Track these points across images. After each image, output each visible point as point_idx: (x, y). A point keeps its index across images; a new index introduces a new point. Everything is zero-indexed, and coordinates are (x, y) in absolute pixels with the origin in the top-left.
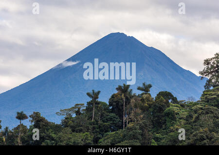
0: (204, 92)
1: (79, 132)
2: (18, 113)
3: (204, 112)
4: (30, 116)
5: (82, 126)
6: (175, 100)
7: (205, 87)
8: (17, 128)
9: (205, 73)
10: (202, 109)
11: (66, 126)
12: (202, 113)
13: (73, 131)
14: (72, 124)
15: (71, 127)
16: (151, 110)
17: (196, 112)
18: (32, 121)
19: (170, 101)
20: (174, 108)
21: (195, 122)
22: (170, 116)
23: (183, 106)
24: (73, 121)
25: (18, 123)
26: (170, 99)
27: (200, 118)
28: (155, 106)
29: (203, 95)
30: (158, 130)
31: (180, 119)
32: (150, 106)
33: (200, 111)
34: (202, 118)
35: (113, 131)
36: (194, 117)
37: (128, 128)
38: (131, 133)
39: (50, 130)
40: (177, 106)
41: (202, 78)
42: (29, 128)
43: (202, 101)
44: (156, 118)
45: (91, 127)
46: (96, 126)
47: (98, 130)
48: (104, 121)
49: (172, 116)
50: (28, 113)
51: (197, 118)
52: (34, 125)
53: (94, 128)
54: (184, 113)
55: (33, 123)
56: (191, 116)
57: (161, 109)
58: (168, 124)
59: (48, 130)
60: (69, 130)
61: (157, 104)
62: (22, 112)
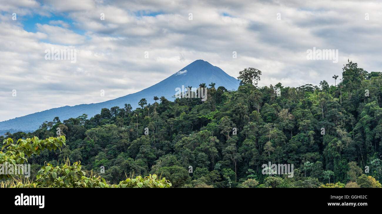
0: (239, 86)
1: (183, 105)
2: (155, 97)
3: (240, 96)
4: (160, 98)
5: (183, 103)
6: (226, 90)
7: (240, 84)
8: (154, 104)
9: (240, 78)
10: (238, 94)
11: (177, 103)
12: (239, 96)
13: (180, 105)
14: (179, 102)
15: (179, 103)
16: (215, 95)
17: (236, 96)
18: (161, 101)
19: (224, 91)
20: (226, 94)
21: (235, 100)
22: (224, 98)
23: (230, 93)
24: (180, 101)
25: (154, 101)
26: (224, 90)
27: (238, 99)
28: (217, 93)
29: (239, 88)
30: (218, 104)
31: (229, 99)
32: (215, 93)
33: (238, 95)
34: (239, 98)
35: (198, 105)
36: (235, 98)
37: (205, 103)
38: (206, 105)
39: (169, 105)
40: (227, 93)
41: (239, 80)
42: (159, 104)
43: (239, 91)
44: (218, 99)
45: (188, 103)
46: (190, 102)
47: (191, 104)
48: (194, 100)
49: (225, 98)
50: (159, 97)
51: (236, 99)
52: (162, 102)
53: (189, 104)
54: (230, 96)
55: (161, 102)
56: (233, 98)
57: (220, 95)
58: (223, 101)
59: (168, 105)
60: (178, 104)
61: (218, 92)
62: (156, 97)
